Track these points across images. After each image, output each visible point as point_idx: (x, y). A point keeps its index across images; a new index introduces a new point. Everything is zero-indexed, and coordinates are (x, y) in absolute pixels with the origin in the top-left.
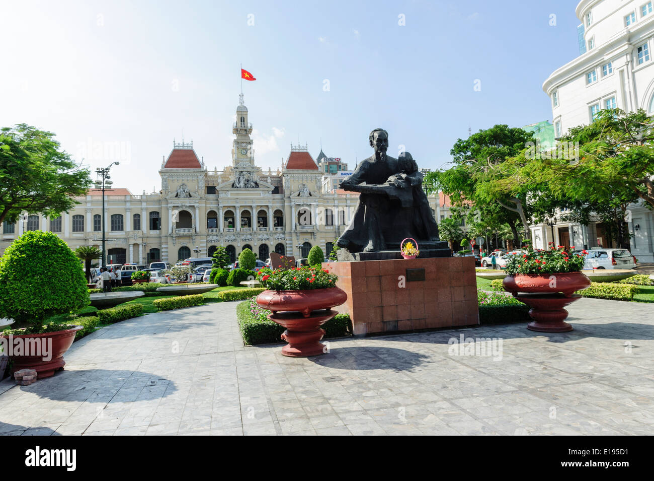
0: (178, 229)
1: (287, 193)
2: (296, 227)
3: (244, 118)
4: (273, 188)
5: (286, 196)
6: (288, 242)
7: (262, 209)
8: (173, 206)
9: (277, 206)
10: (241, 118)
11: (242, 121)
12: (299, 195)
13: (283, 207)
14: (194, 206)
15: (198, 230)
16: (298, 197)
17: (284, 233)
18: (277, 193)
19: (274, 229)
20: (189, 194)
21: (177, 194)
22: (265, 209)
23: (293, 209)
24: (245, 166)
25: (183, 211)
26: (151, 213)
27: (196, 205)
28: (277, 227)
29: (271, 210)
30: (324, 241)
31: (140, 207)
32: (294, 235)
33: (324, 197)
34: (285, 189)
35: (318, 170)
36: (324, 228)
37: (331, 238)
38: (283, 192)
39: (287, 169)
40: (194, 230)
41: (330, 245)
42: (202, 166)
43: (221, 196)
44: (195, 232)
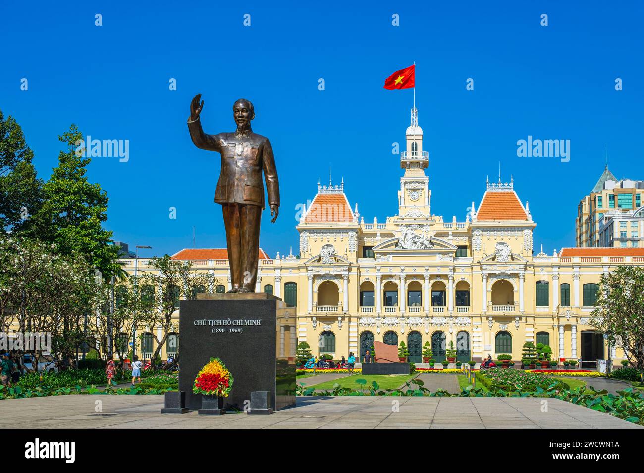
0: (319, 307)
1: (477, 257)
2: (488, 307)
3: (416, 144)
4: (454, 249)
5: (476, 260)
6: (475, 329)
7: (439, 279)
8: (314, 275)
9: (462, 275)
10: (413, 144)
11: (413, 150)
12: (494, 259)
13: (471, 277)
14: (341, 275)
15: (346, 309)
16: (493, 263)
17: (470, 317)
18: (464, 255)
19: (456, 309)
20: (335, 258)
21: (320, 258)
22: (444, 280)
23: (485, 281)
24: (415, 217)
25: (328, 281)
26: (286, 284)
27: (344, 273)
28: (460, 307)
29: (451, 282)
30: (532, 329)
31: (274, 275)
32: (485, 320)
33: (534, 261)
34: (475, 250)
35: (527, 220)
36: (534, 310)
37: (544, 325)
38: (472, 255)
39: (478, 219)
40: (340, 309)
41: (543, 337)
42: (355, 218)
43: (378, 260)
44: (342, 310)
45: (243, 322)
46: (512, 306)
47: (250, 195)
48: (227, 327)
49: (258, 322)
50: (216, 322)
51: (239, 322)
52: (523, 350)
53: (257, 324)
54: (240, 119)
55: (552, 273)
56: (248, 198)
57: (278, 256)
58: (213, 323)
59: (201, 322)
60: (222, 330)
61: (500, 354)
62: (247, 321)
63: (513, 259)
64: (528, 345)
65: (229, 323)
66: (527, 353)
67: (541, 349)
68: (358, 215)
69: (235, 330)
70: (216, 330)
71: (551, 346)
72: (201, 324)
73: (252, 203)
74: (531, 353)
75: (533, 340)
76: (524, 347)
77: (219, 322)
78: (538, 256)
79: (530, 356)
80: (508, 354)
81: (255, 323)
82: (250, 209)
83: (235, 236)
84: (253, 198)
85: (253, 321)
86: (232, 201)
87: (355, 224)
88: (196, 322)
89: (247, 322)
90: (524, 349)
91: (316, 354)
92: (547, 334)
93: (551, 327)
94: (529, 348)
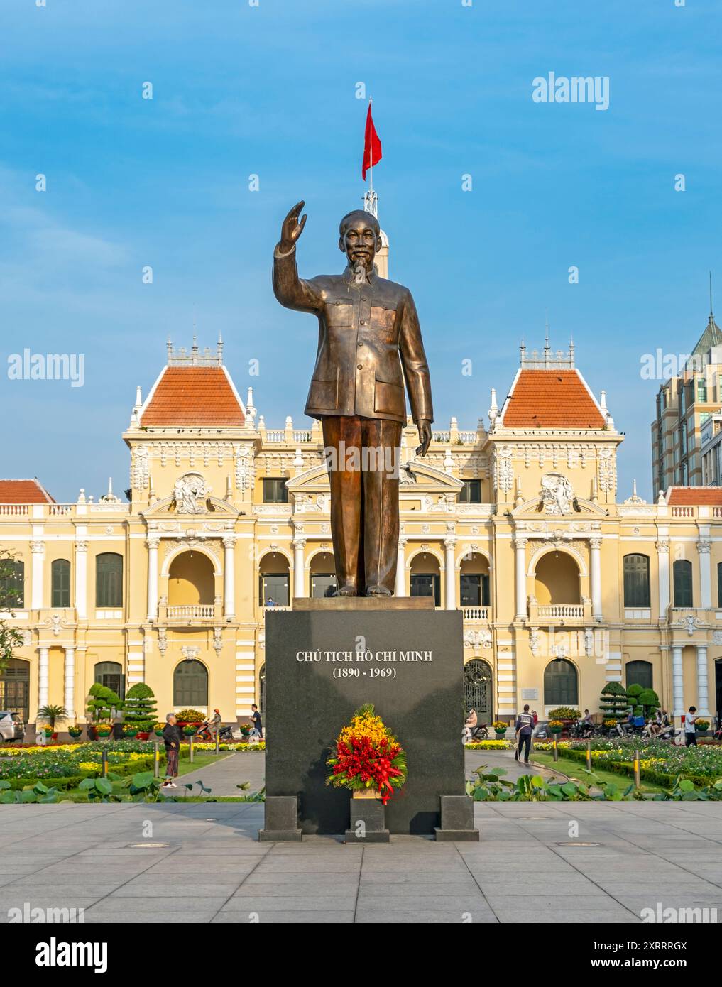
0: (173, 607)
1: (503, 504)
2: (528, 609)
4: (458, 487)
5: (501, 511)
6: (501, 655)
7: (426, 549)
8: (162, 539)
9: (473, 542)
12: (540, 507)
13: (492, 544)
14: (220, 539)
15: (230, 610)
16: (538, 515)
17: (492, 629)
18: (476, 498)
20: (208, 502)
21: (174, 501)
22: (435, 550)
23: (521, 553)
25: (191, 552)
26: (100, 557)
27: (226, 535)
28: (471, 607)
29: (451, 554)
30: (619, 655)
31: (72, 538)
32: (522, 635)
33: (621, 514)
34: (501, 489)
35: (605, 428)
36: (621, 615)
37: (643, 647)
38: (493, 499)
39: (506, 425)
40: (218, 611)
41: (639, 671)
42: (249, 418)
43: (299, 508)
44: (223, 615)
45: (398, 655)
46: (578, 607)
47: (386, 401)
48: (364, 666)
49: (428, 656)
50: (342, 657)
51: (390, 656)
52: (603, 699)
53: (426, 660)
54: (360, 249)
55: (655, 539)
56: (382, 408)
57: (82, 496)
58: (336, 656)
59: (311, 656)
60: (355, 672)
61: (555, 707)
62: (405, 654)
63: (577, 508)
64: (612, 688)
65: (369, 659)
66: (610, 704)
67: (636, 697)
68: (253, 412)
69: (379, 672)
70: (342, 672)
71: (656, 689)
72: (311, 660)
73: (389, 417)
74: (618, 704)
75: (620, 679)
76: (604, 692)
77: (348, 656)
78: (627, 502)
79: (618, 712)
80: (571, 707)
81: (421, 658)
82: (386, 429)
83: (352, 480)
84: (391, 407)
85: (417, 653)
86: (349, 411)
87: (248, 430)
88: (302, 656)
89: (407, 656)
90: (603, 696)
91: (165, 709)
92: (649, 665)
93: (655, 650)
94: (615, 694)
